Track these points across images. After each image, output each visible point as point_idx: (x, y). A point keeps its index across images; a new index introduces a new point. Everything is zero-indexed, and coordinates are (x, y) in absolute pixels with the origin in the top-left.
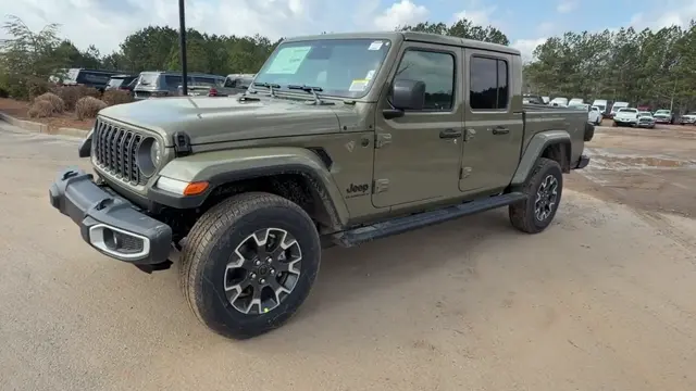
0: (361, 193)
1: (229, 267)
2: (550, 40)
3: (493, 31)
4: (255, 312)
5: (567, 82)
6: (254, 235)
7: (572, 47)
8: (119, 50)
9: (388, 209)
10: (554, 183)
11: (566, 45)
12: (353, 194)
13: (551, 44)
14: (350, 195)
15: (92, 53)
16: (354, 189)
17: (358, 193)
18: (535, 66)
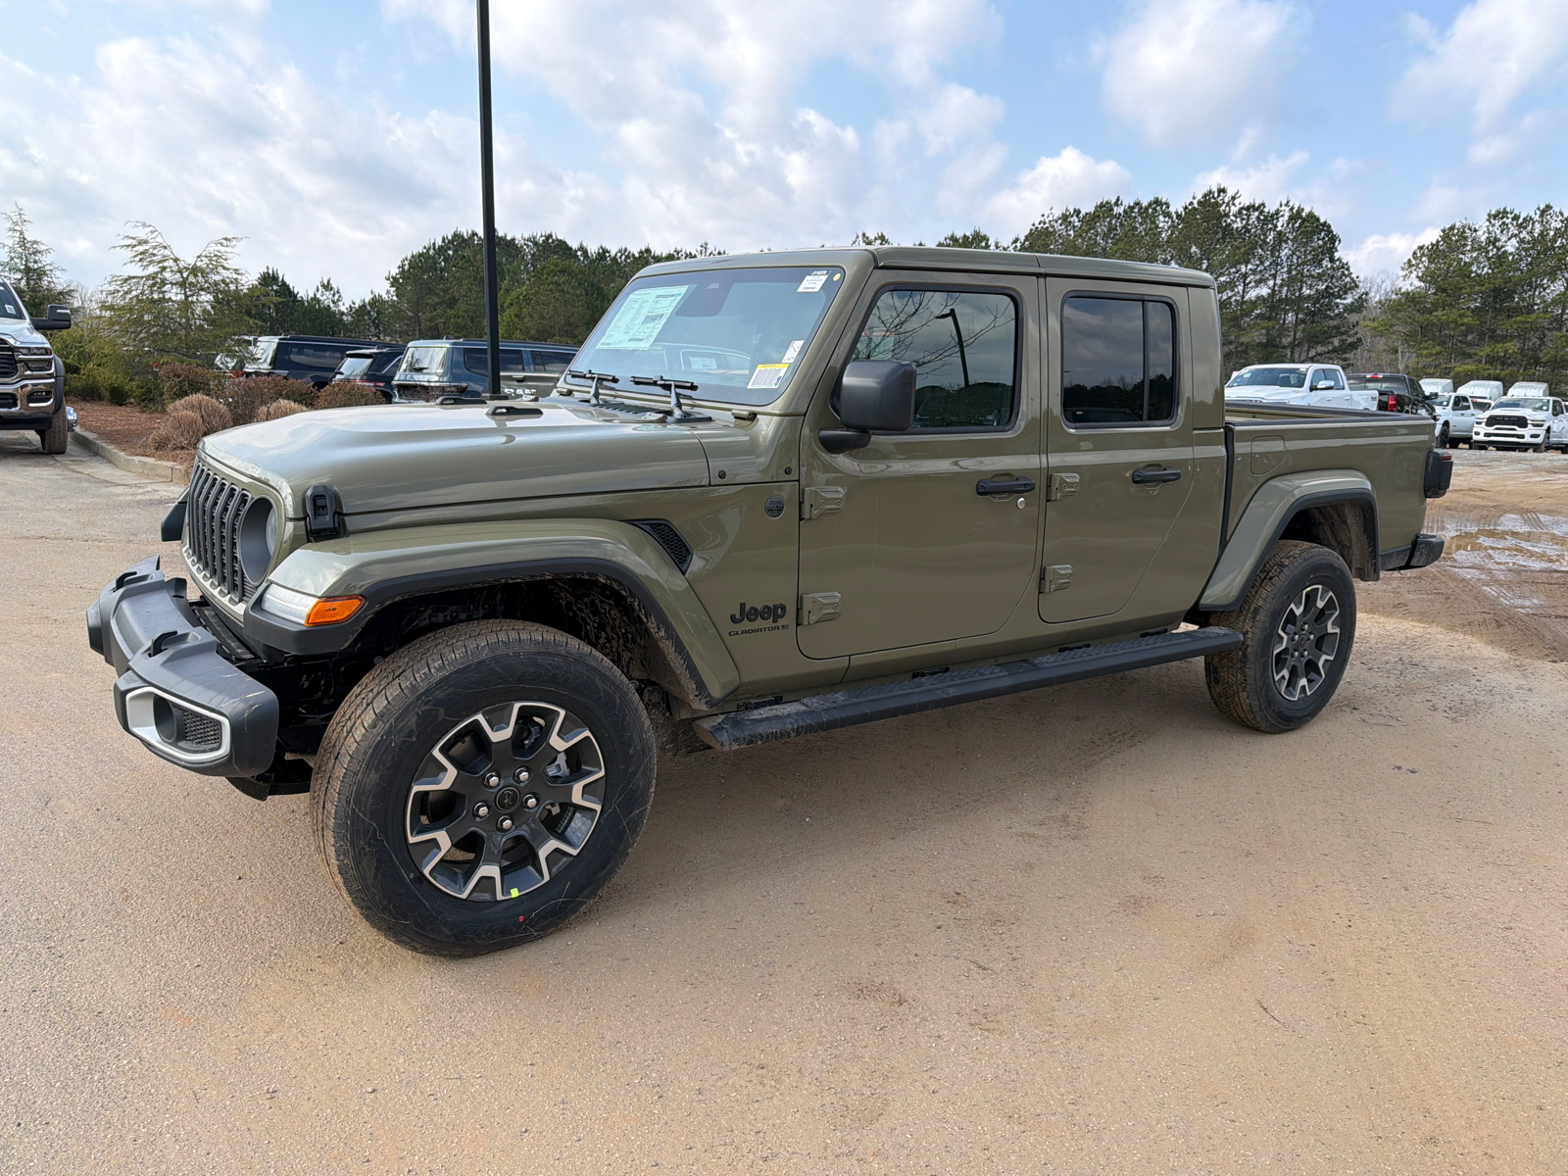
0: (769, 623)
1: (416, 788)
2: (1447, 234)
3: (1296, 216)
4: (487, 896)
5: (1504, 339)
6: (480, 717)
7: (1511, 246)
8: (384, 290)
9: (843, 663)
10: (1330, 605)
11: (1493, 241)
12: (746, 625)
13: (1454, 239)
14: (739, 627)
15: (326, 298)
16: (747, 614)
17: (759, 623)
18: (1411, 299)
